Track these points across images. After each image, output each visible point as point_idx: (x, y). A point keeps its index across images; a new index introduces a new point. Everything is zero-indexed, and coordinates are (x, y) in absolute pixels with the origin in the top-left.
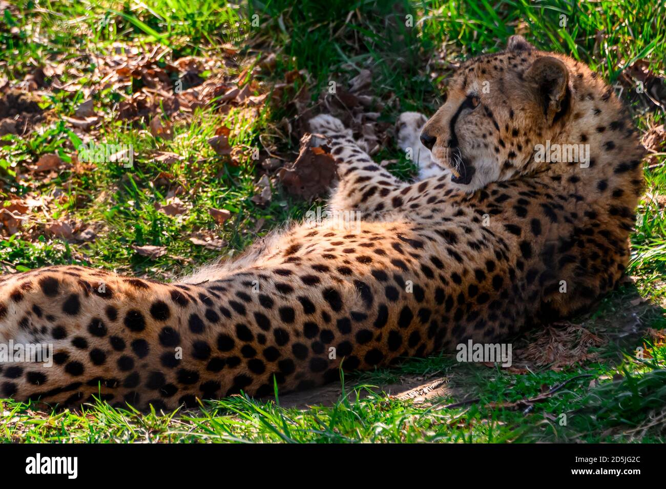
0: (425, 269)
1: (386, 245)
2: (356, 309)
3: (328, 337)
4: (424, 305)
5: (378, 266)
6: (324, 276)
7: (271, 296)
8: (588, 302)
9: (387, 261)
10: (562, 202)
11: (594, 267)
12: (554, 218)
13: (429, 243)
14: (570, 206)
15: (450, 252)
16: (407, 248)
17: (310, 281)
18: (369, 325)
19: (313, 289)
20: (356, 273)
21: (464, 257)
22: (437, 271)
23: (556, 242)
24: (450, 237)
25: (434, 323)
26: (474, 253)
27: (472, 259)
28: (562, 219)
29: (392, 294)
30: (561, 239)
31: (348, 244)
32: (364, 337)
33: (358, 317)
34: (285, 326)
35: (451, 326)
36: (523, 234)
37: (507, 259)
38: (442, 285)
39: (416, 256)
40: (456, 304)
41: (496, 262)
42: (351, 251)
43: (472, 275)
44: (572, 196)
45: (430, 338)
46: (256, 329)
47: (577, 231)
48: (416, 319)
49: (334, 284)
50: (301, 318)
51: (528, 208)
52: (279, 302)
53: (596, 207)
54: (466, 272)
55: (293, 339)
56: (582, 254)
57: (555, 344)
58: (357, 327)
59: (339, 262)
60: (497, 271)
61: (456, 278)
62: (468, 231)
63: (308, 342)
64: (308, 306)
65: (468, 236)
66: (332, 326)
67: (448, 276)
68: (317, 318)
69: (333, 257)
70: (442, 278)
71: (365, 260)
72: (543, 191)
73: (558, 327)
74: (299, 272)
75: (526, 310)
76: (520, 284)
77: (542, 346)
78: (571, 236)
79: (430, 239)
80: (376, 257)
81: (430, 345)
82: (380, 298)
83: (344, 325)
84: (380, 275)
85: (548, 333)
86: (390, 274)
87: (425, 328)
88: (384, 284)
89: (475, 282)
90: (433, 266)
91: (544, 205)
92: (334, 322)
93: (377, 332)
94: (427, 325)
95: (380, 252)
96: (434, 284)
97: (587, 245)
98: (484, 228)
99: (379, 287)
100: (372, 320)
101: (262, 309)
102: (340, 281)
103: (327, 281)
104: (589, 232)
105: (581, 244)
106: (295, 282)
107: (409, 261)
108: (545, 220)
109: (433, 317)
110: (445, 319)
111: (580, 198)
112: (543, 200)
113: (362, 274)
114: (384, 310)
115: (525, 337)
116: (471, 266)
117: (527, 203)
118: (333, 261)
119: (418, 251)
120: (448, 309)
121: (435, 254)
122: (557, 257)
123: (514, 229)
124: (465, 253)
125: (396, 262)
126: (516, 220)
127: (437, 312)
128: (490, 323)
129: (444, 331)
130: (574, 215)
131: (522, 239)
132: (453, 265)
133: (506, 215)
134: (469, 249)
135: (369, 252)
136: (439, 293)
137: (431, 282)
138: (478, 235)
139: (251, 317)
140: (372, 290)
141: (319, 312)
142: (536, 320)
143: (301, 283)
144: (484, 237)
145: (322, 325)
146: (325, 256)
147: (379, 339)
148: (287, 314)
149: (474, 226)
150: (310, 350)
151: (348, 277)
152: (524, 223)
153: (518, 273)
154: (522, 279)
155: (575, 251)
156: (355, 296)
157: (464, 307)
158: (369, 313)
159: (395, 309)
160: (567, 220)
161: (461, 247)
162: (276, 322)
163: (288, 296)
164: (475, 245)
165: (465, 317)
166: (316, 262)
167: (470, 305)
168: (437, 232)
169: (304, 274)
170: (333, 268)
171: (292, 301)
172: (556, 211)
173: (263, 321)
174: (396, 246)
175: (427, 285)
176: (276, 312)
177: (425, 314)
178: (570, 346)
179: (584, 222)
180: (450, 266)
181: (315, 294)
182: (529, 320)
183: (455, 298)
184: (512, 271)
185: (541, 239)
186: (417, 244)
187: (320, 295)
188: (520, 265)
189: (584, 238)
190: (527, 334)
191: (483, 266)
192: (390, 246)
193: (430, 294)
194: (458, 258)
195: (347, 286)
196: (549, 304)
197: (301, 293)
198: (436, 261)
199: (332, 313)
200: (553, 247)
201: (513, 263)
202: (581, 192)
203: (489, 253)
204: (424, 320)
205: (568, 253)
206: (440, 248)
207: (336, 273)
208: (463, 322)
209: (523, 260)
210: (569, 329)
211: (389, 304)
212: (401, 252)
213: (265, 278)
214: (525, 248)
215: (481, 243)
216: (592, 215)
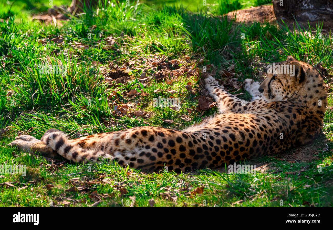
0: (261, 128)
1: (248, 121)
2: (240, 140)
3: (231, 149)
4: (261, 139)
5: (246, 127)
6: (229, 130)
7: (213, 136)
8: (311, 140)
9: (249, 126)
10: (302, 108)
11: (313, 129)
12: (300, 114)
13: (262, 120)
14: (305, 110)
15: (268, 123)
16: (255, 122)
17: (225, 131)
18: (244, 145)
19: (226, 134)
20: (239, 129)
21: (273, 125)
22: (264, 129)
23: (301, 121)
24: (268, 118)
25: (264, 145)
26: (276, 123)
27: (275, 125)
28: (302, 114)
29: (251, 136)
30: (302, 120)
31: (236, 121)
32: (242, 149)
33: (241, 143)
34: (218, 145)
35: (269, 146)
36: (291, 118)
37: (286, 126)
38: (266, 133)
39: (258, 124)
40: (270, 139)
41: (283, 126)
42: (238, 123)
43: (275, 130)
44: (305, 106)
45: (262, 150)
46: (209, 146)
47: (307, 117)
48: (258, 144)
49: (233, 132)
50: (223, 143)
51: (292, 110)
52: (216, 138)
53: (312, 110)
54: (273, 129)
55: (220, 150)
56: (309, 125)
57: (302, 154)
58: (240, 146)
59: (234, 126)
60: (283, 129)
61: (270, 131)
62: (274, 117)
63: (225, 151)
64: (225, 139)
65: (274, 118)
66: (232, 146)
67: (268, 131)
68: (228, 143)
69: (232, 124)
70: (266, 131)
71: (242, 125)
72: (296, 105)
73: (302, 148)
74: (221, 129)
75: (291, 142)
76: (290, 133)
77: (297, 154)
78: (305, 119)
79: (262, 119)
80: (245, 124)
81: (262, 152)
82: (247, 137)
83: (236, 145)
84: (247, 130)
85: (299, 150)
86: (250, 130)
87: (261, 147)
88: (248, 133)
89: (276, 133)
90: (263, 128)
91: (297, 109)
92: (233, 144)
93: (246, 148)
94: (262, 146)
95: (247, 123)
96: (264, 133)
97: (311, 122)
98: (278, 116)
99: (247, 134)
100: (245, 144)
101: (211, 140)
102: (235, 132)
103: (230, 131)
104: (311, 118)
105: (309, 122)
106: (221, 132)
107: (256, 126)
108: (297, 114)
109: (264, 143)
110: (267, 144)
111: (307, 107)
112: (296, 107)
113: (241, 130)
114: (248, 141)
115: (291, 151)
116: (275, 127)
117: (291, 109)
118: (232, 126)
119: (258, 123)
120: (268, 141)
121: (264, 124)
122: (301, 126)
123: (288, 117)
124: (273, 123)
125: (252, 126)
126: (289, 114)
127: (265, 142)
128: (280, 146)
129: (267, 148)
130: (306, 112)
131: (291, 119)
132: (269, 127)
133: (285, 112)
134: (274, 122)
135: (243, 123)
136: (265, 136)
137: (263, 132)
138: (277, 118)
139: (207, 142)
140: (245, 135)
141: (228, 141)
142: (294, 146)
143: (222, 132)
144: (279, 119)
145: (229, 145)
146: (229, 124)
147: (247, 150)
148: (218, 142)
149: (275, 115)
150: (226, 153)
151: (237, 130)
152: (291, 115)
153: (289, 130)
154: (290, 132)
155: (307, 124)
156: (239, 136)
157: (273, 141)
158: (244, 142)
159: (252, 140)
160: (304, 114)
161: (272, 122)
162: (215, 144)
163: (219, 136)
164: (276, 121)
165: (273, 144)
166: (227, 126)
167: (274, 140)
168: (264, 117)
169: (223, 129)
170: (232, 128)
171: (220, 138)
172: (301, 111)
173: (211, 144)
174: (251, 121)
175: (261, 133)
176: (215, 141)
177: (261, 142)
178: (306, 154)
179: (309, 115)
180: (268, 128)
181: (227, 136)
182: (292, 145)
183: (270, 138)
184: (287, 130)
185: (296, 120)
186: (258, 121)
187: (229, 136)
188: (290, 128)
189: (309, 119)
190: (292, 150)
191: (278, 127)
192: (249, 121)
193: (262, 136)
194: (271, 125)
195: (237, 133)
196: (299, 140)
197: (223, 135)
198: (264, 125)
199: (232, 141)
200: (300, 122)
201: (288, 127)
202: (308, 106)
203: (280, 124)
204: (261, 144)
205: (305, 124)
206: (265, 122)
207: (233, 129)
208: (272, 146)
209: (291, 126)
210: (306, 149)
211: (250, 139)
212: (253, 123)
213: (211, 130)
214: (292, 123)
215: (278, 120)
216: (311, 113)
